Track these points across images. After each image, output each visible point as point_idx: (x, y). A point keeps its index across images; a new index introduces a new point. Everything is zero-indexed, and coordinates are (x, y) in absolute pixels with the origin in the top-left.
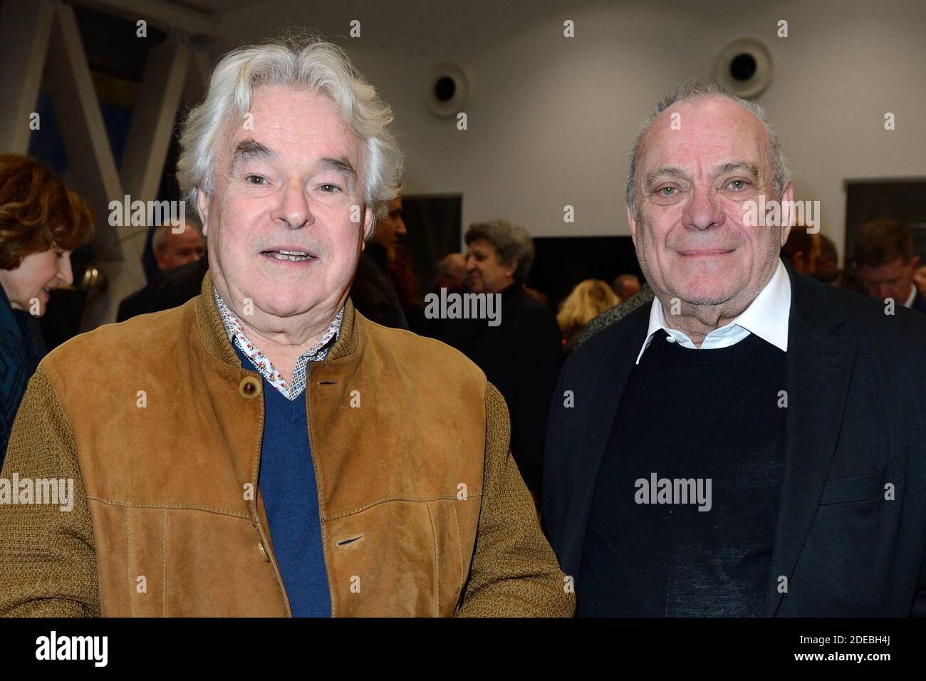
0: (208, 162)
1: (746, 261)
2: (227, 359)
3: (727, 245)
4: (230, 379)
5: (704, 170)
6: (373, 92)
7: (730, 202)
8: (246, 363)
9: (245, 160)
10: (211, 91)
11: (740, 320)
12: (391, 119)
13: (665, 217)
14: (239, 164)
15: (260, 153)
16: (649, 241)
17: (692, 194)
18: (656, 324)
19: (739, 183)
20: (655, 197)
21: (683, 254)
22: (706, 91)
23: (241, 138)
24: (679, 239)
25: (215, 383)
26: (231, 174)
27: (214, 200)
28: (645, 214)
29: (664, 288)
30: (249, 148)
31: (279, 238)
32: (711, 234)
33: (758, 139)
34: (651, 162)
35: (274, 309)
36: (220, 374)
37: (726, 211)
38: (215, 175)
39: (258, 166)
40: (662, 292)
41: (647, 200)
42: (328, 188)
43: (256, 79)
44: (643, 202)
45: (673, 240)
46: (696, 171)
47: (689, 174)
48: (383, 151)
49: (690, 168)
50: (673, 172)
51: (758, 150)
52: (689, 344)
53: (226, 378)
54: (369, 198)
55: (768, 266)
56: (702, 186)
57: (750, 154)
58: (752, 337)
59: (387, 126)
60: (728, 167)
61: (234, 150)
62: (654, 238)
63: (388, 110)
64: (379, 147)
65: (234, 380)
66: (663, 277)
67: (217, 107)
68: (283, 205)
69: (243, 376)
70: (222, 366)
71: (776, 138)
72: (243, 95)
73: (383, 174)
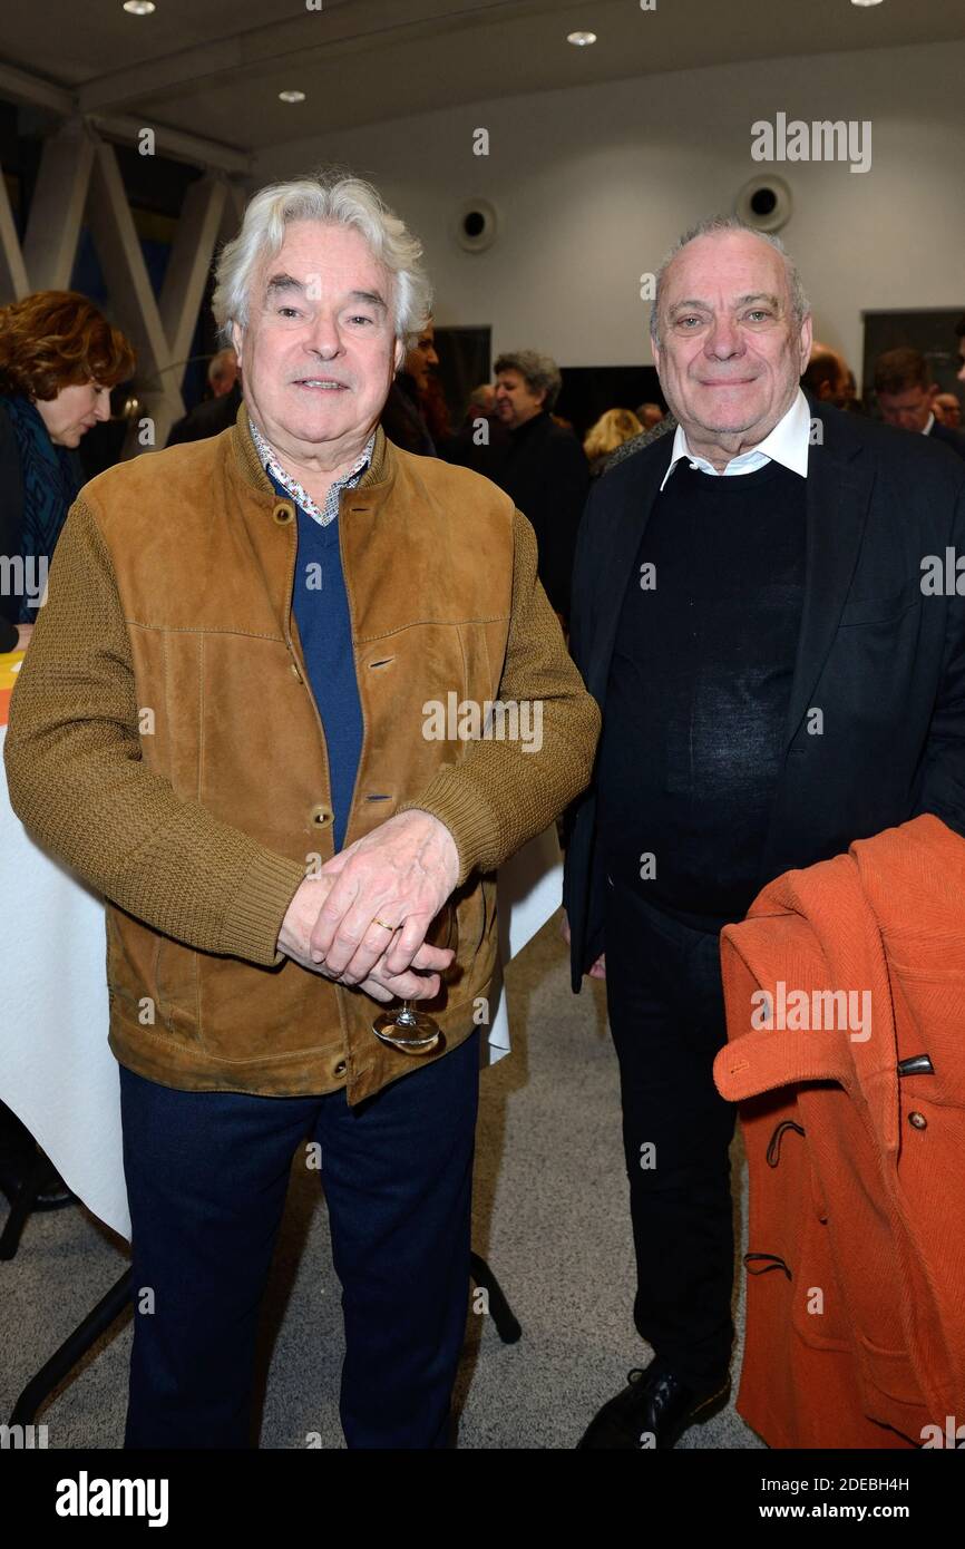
0: (242, 295)
1: (767, 390)
2: (261, 487)
3: (748, 374)
4: (264, 506)
5: (725, 303)
6: (403, 227)
7: (753, 334)
8: (280, 490)
9: (278, 293)
10: (246, 226)
11: (761, 447)
12: (421, 253)
13: (687, 348)
14: (272, 297)
15: (292, 286)
16: (672, 371)
17: (713, 325)
18: (679, 451)
19: (759, 315)
20: (678, 328)
21: (705, 384)
22: (727, 225)
23: (275, 270)
24: (701, 369)
25: (250, 510)
26: (265, 307)
27: (248, 332)
28: (667, 344)
29: (686, 416)
30: (282, 282)
31: (311, 368)
32: (732, 364)
33: (777, 271)
34: (674, 295)
35: (305, 435)
36: (254, 500)
37: (747, 341)
38: (250, 309)
39: (290, 299)
40: (685, 420)
41: (670, 331)
42: (360, 320)
43: (289, 215)
44: (665, 333)
45: (695, 370)
46: (718, 303)
47: (711, 306)
48: (413, 284)
49: (711, 300)
50: (695, 304)
51: (778, 282)
52: (711, 471)
53: (261, 506)
54: (399, 330)
55: (788, 395)
56: (723, 318)
57: (770, 287)
58: (773, 463)
59: (417, 260)
60: (749, 299)
61: (268, 283)
62: (677, 369)
63: (417, 244)
64: (408, 280)
65: (268, 507)
66: (686, 406)
67: (251, 242)
68: (315, 337)
69: (277, 503)
70: (256, 492)
71: (795, 270)
72: (276, 230)
73: (413, 306)
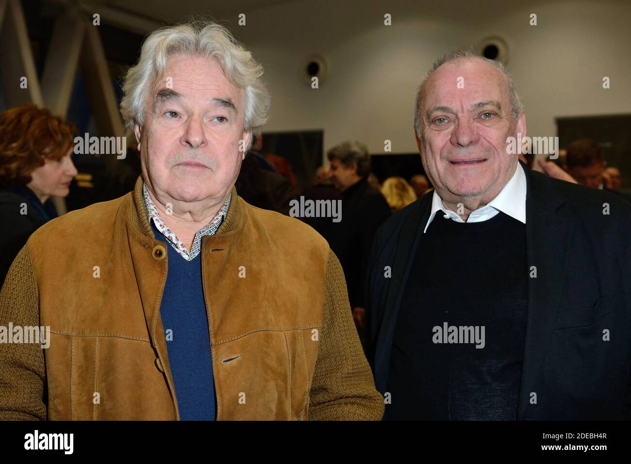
0: (140, 103)
1: (496, 166)
2: (146, 233)
3: (482, 155)
4: (147, 246)
5: (465, 108)
6: (250, 56)
7: (483, 127)
8: (160, 236)
9: (163, 101)
10: (143, 56)
11: (493, 204)
12: (262, 73)
13: (439, 138)
14: (159, 104)
15: (173, 97)
16: (429, 154)
17: (457, 123)
18: (437, 205)
19: (488, 114)
20: (432, 126)
21: (453, 163)
22: (464, 55)
23: (160, 87)
24: (450, 152)
25: (137, 249)
26: (154, 111)
27: (144, 129)
28: (426, 136)
29: (440, 185)
30: (166, 94)
31: (187, 155)
32: (471, 149)
33: (500, 85)
34: (430, 103)
35: (181, 197)
36: (140, 243)
37: (481, 133)
38: (145, 113)
39: (172, 105)
40: (439, 187)
41: (427, 127)
42: (222, 119)
43: (172, 50)
44: (424, 128)
45: (445, 154)
46: (459, 108)
47: (455, 110)
48: (258, 96)
49: (455, 106)
50: (443, 109)
51: (501, 92)
52: (460, 220)
53: (144, 246)
54: (247, 126)
55: (510, 169)
56: (464, 118)
57: (495, 95)
58: (501, 214)
59: (260, 77)
60: (480, 105)
61: (156, 95)
62: (433, 152)
63: (260, 67)
64: (252, 92)
65: (149, 247)
66: (440, 178)
67: (146, 67)
68: (187, 132)
69: (155, 245)
70: (142, 237)
71: (512, 83)
72: (162, 60)
73: (256, 109)
